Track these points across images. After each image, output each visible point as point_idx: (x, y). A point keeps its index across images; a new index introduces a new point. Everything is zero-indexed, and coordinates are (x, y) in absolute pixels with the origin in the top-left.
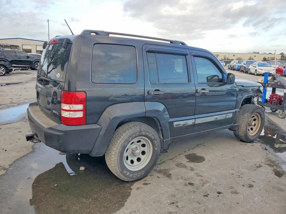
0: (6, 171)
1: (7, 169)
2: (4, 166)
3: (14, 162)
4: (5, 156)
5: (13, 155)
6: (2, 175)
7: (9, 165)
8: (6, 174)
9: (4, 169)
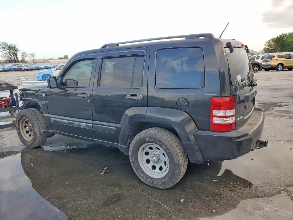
0: (286, 189)
1: (284, 190)
2: (287, 195)
3: (273, 195)
4: (281, 210)
5: (270, 206)
6: (291, 186)
7: (281, 193)
8: (287, 186)
9: (287, 191)
